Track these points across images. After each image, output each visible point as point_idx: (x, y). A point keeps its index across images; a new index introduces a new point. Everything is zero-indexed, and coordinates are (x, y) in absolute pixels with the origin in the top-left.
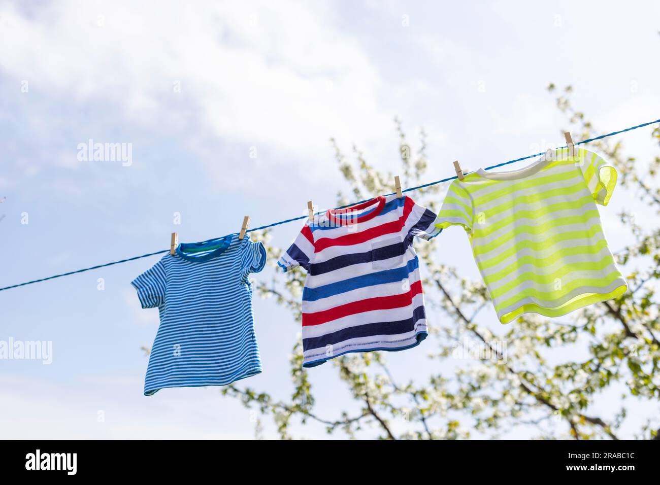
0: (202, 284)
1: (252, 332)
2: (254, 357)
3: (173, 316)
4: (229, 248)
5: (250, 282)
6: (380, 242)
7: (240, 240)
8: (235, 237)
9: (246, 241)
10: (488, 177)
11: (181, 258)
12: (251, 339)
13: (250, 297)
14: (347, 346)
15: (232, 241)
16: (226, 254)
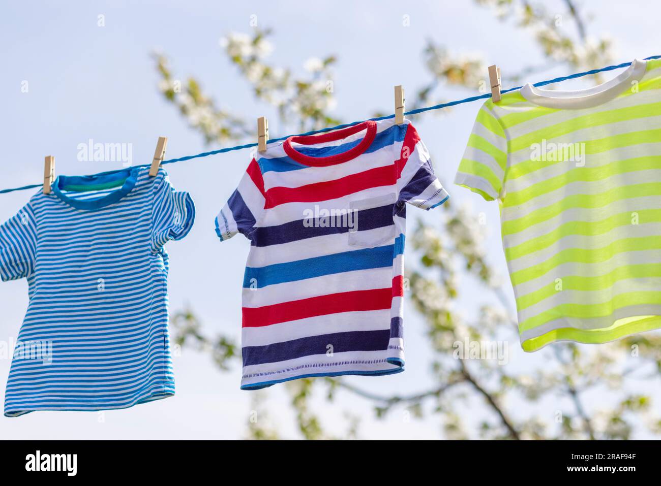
0: (92, 247)
1: (165, 333)
2: (164, 372)
3: (48, 298)
4: (133, 190)
5: (166, 252)
6: (363, 201)
7: (151, 177)
8: (143, 172)
9: (160, 180)
10: (535, 101)
11: (60, 200)
12: (162, 344)
13: (165, 277)
14: (303, 367)
15: (138, 179)
16: (128, 198)
